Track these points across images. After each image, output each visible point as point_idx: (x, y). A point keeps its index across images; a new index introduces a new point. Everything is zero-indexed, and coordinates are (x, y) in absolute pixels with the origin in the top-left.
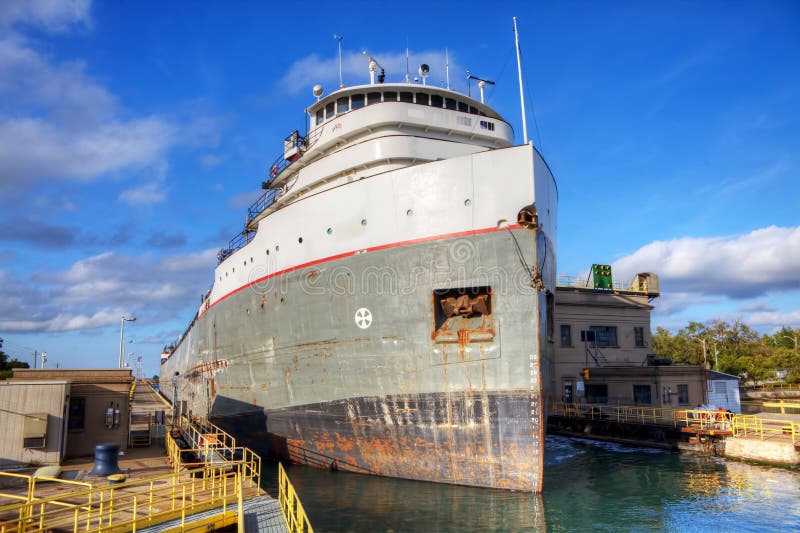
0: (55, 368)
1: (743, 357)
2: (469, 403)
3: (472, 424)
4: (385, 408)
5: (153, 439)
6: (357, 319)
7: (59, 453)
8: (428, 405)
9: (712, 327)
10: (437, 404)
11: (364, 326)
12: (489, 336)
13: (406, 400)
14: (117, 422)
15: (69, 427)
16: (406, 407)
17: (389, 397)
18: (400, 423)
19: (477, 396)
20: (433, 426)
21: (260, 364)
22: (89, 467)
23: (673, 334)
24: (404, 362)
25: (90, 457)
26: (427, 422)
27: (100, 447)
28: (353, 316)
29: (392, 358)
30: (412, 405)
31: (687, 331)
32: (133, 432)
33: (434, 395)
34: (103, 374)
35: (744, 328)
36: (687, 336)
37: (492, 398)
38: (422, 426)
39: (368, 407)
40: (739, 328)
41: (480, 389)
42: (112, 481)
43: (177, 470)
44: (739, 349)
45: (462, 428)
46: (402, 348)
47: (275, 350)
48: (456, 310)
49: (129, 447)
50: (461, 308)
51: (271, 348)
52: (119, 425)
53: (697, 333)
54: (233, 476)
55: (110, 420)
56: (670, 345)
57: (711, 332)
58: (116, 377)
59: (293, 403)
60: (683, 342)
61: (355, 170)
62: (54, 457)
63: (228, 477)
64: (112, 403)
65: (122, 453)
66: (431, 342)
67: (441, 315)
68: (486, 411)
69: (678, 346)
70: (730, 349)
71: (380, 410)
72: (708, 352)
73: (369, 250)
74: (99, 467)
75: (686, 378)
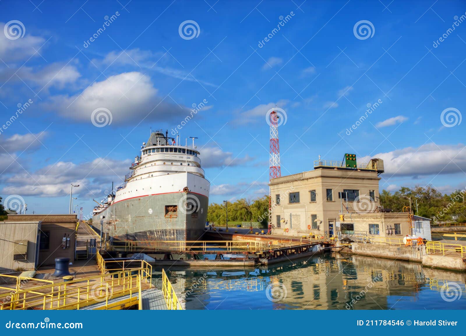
0: (32, 214)
1: (433, 208)
2: (172, 232)
3: (172, 236)
4: (155, 232)
5: (89, 255)
6: (149, 211)
7: (34, 263)
8: (164, 232)
9: (415, 190)
10: (166, 232)
11: (151, 213)
12: (176, 216)
13: (159, 231)
14: (68, 245)
15: (40, 248)
16: (159, 232)
17: (156, 230)
18: (158, 236)
19: (174, 230)
20: (165, 237)
21: (127, 221)
22: (52, 272)
23: (392, 195)
24: (159, 222)
25: (52, 266)
26: (164, 236)
27: (58, 260)
28: (148, 211)
29: (157, 221)
30: (160, 232)
31: (400, 192)
32: (77, 251)
33: (165, 230)
34: (59, 217)
35: (433, 191)
36: (400, 195)
37: (177, 230)
38: (163, 237)
39: (151, 232)
40: (430, 191)
41: (174, 228)
42: (65, 280)
43: (103, 273)
44: (430, 203)
45: (171, 237)
46: (158, 219)
47: (131, 218)
48: (170, 210)
49: (75, 260)
50: (171, 210)
51: (130, 217)
52: (69, 247)
53: (406, 194)
54: (136, 277)
55: (64, 244)
56: (390, 201)
57: (414, 193)
58: (67, 219)
59: (135, 232)
60: (398, 199)
61: (151, 172)
62: (31, 265)
63: (133, 277)
64: (65, 234)
65: (71, 263)
66: (164, 217)
67: (167, 211)
68: (175, 233)
69: (395, 201)
70: (425, 203)
71: (154, 233)
72: (412, 204)
73: (152, 195)
74: (58, 272)
75: (399, 220)
